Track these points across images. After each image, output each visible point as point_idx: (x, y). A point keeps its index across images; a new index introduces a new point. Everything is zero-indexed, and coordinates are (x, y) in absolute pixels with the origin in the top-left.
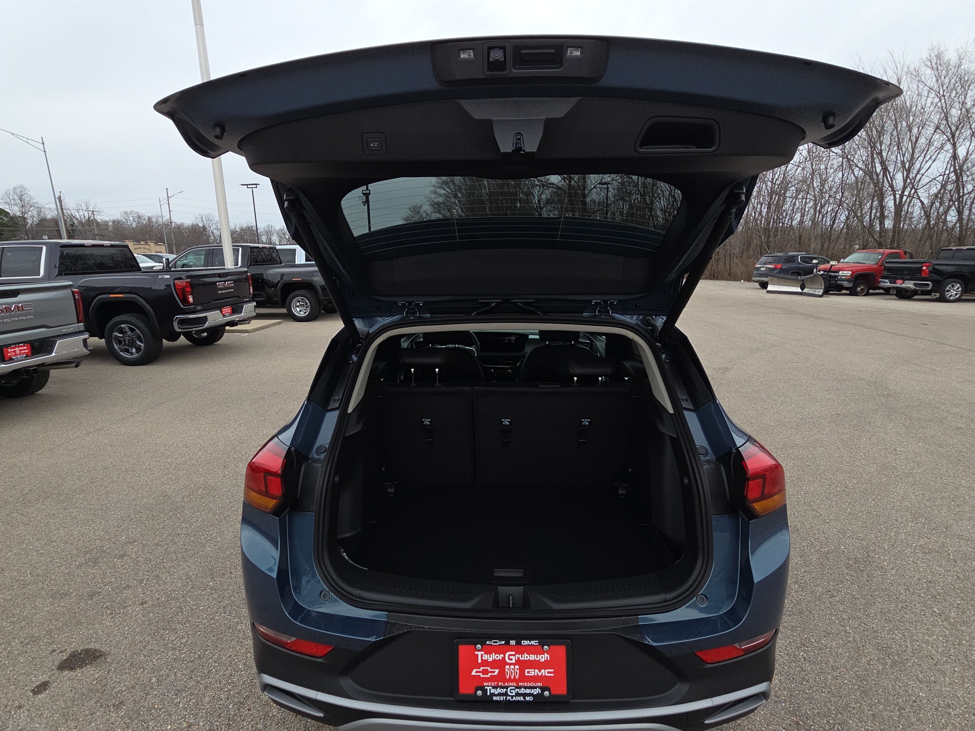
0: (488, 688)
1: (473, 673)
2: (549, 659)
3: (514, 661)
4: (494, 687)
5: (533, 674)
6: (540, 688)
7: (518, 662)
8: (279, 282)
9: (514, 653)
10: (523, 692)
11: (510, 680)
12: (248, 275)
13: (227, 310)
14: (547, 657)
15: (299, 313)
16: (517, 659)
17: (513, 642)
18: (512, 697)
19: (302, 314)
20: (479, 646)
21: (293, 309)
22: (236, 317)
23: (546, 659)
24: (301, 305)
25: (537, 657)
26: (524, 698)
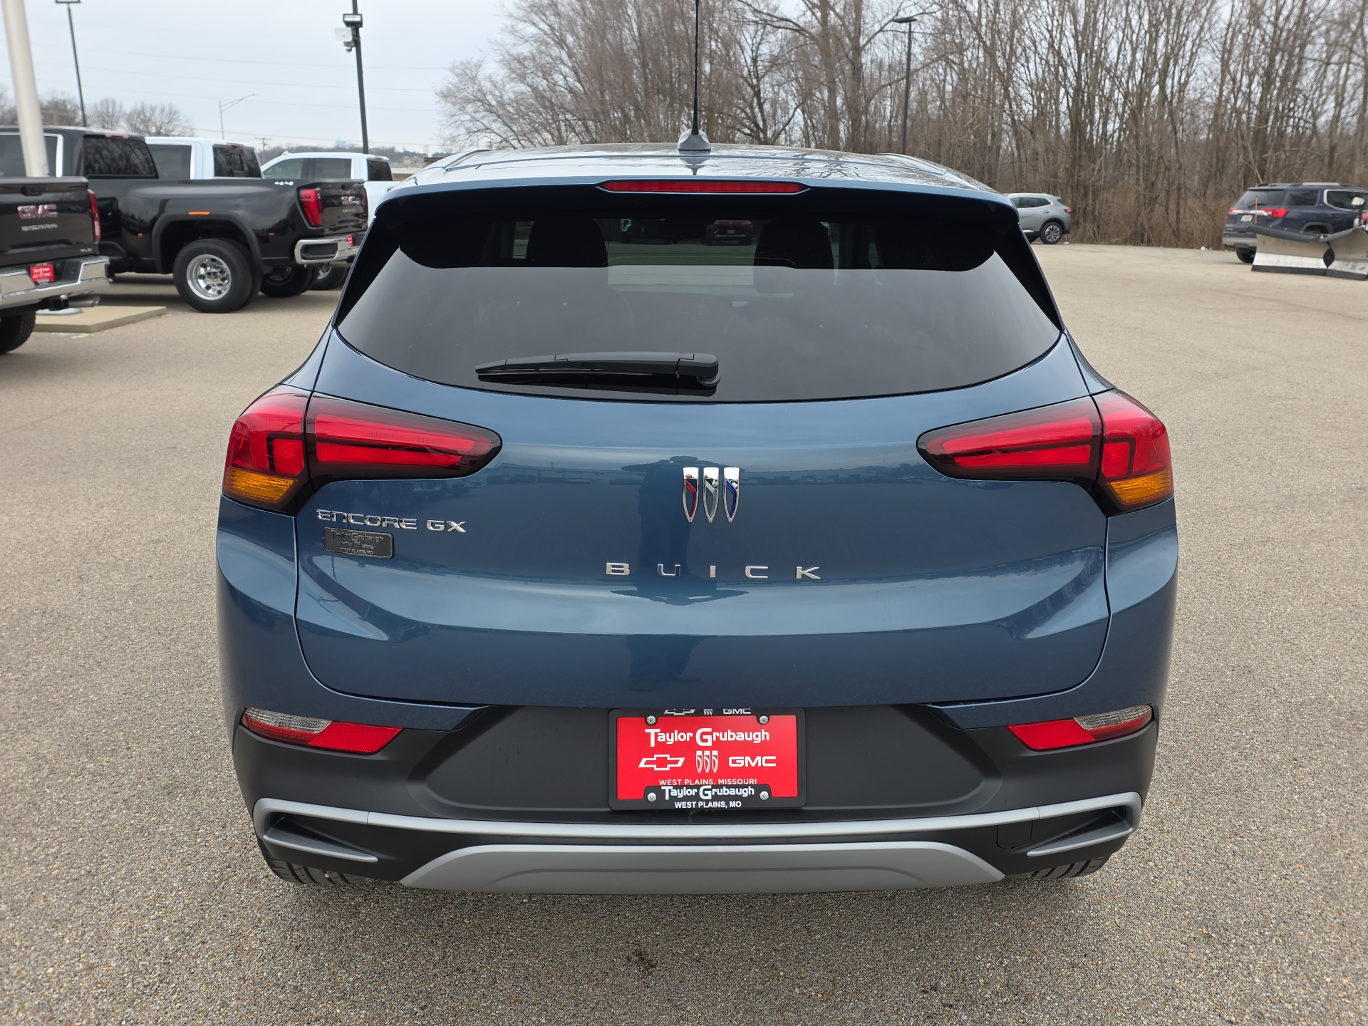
0: (667, 789)
1: (642, 765)
2: (768, 739)
3: (709, 744)
4: (675, 787)
5: (742, 765)
6: (752, 786)
7: (717, 744)
8: (155, 219)
9: (709, 730)
10: (725, 794)
11: (704, 775)
12: (89, 195)
13: (43, 271)
14: (765, 736)
15: (204, 293)
16: (715, 739)
17: (708, 712)
18: (707, 802)
19: (212, 296)
20: (651, 719)
21: (190, 283)
22: (62, 289)
23: (763, 739)
24: (209, 274)
25: (749, 737)
26: (727, 804)
